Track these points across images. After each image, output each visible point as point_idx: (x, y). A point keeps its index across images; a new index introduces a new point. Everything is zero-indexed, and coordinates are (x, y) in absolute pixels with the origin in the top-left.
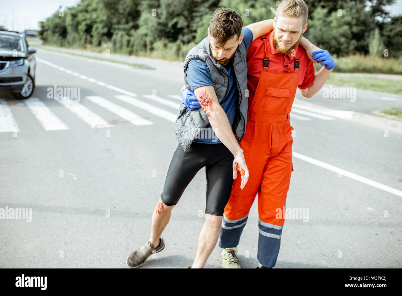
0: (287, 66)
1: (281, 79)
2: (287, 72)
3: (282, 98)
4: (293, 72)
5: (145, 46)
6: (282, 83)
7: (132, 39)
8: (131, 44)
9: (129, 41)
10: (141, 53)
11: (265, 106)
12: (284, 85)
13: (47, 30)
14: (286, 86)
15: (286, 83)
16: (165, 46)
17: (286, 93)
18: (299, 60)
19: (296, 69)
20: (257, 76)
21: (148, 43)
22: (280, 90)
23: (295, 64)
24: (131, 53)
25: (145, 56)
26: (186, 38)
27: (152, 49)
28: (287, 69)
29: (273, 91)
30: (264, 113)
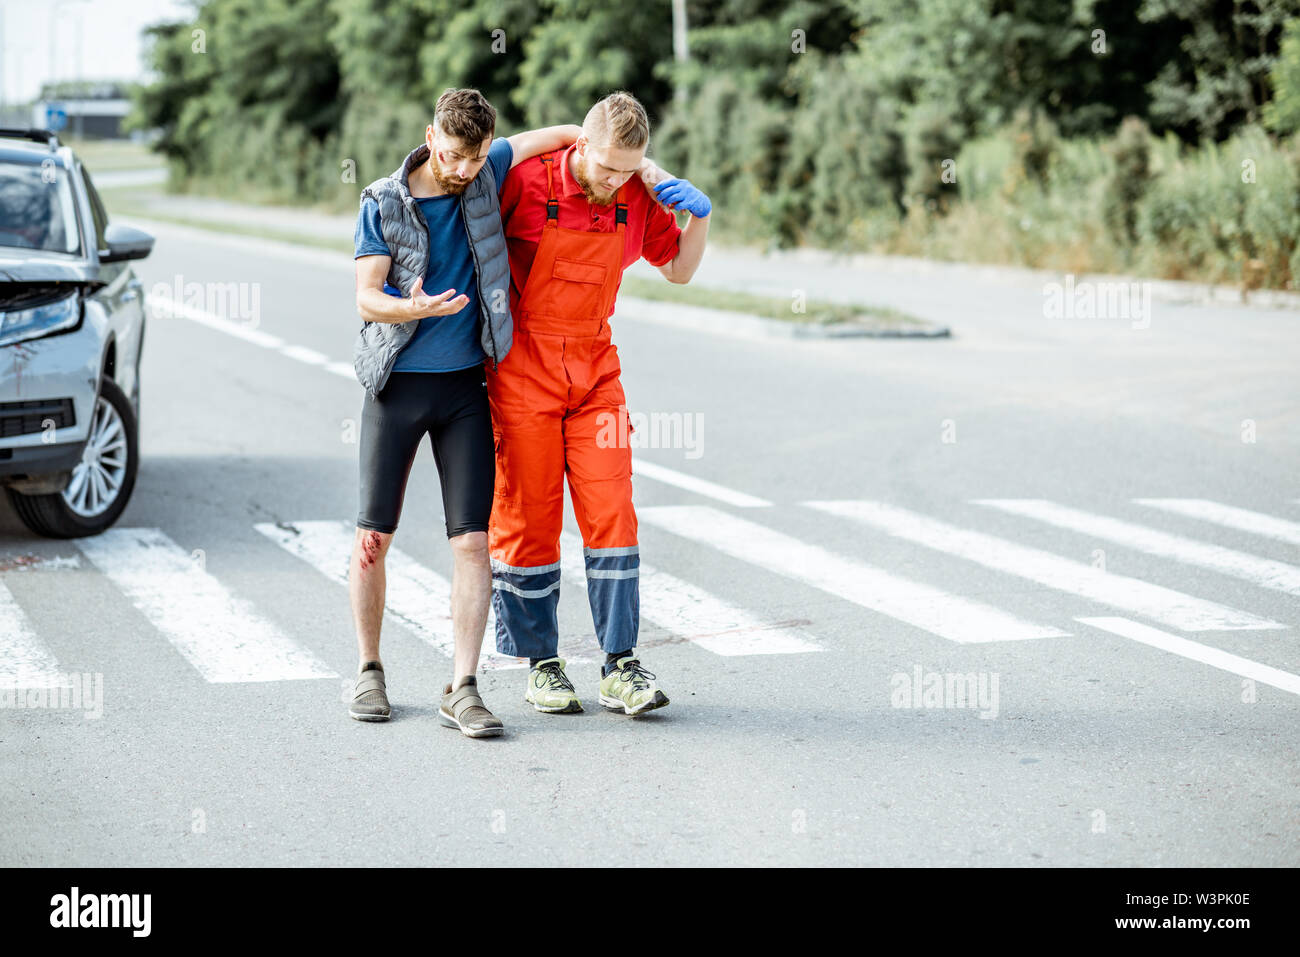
0: (597, 219)
1: (585, 245)
2: (598, 231)
3: (586, 286)
4: (611, 231)
5: (893, 169)
6: (585, 254)
7: (804, 124)
8: (796, 156)
9: (777, 141)
10: (867, 225)
11: (549, 300)
12: (591, 256)
13: (202, 87)
14: (597, 260)
15: (596, 253)
16: (1036, 162)
17: (596, 274)
18: (626, 205)
19: (619, 225)
20: (536, 240)
21: (914, 148)
22: (584, 266)
23: (616, 214)
24: (790, 229)
25: (894, 245)
26: (1202, 101)
27: (943, 193)
28: (597, 225)
29: (565, 269)
30: (547, 315)
